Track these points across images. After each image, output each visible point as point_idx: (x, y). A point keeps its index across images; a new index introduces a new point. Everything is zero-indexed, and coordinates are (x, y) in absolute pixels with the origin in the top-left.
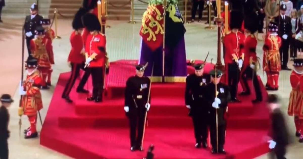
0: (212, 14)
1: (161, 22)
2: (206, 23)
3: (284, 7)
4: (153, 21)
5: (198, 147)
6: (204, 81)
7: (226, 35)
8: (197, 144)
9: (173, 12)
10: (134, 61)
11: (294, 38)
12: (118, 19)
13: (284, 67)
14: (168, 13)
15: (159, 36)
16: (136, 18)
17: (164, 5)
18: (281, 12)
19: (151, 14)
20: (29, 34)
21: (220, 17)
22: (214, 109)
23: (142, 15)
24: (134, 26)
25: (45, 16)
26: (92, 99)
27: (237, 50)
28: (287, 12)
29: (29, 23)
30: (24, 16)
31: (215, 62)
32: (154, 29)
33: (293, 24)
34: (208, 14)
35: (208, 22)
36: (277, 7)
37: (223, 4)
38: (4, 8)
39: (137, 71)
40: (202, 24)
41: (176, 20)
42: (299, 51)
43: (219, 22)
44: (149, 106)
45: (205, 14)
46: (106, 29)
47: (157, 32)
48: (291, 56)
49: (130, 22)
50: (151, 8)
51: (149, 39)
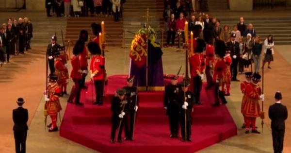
0: (181, 41)
1: (145, 48)
2: (177, 48)
3: (234, 35)
4: (139, 46)
5: (172, 137)
6: (177, 89)
7: (192, 56)
8: (171, 135)
9: (153, 39)
10: (125, 75)
11: (241, 58)
12: (114, 45)
13: (234, 79)
14: (149, 41)
15: (143, 57)
16: (126, 45)
17: (147, 34)
18: (232, 38)
19: (137, 42)
20: (51, 57)
21: (187, 43)
22: (184, 109)
23: (131, 42)
24: (126, 51)
25: (61, 45)
26: (96, 103)
27: (200, 67)
28: (236, 39)
29: (50, 49)
30: (47, 45)
31: (184, 76)
32: (140, 52)
33: (241, 48)
34: (178, 41)
35: (179, 47)
36: (229, 35)
37: (189, 34)
38: (32, 39)
39: (128, 82)
40: (174, 48)
41: (156, 45)
42: (246, 67)
43: (187, 47)
44: (137, 107)
45: (177, 41)
46: (105, 53)
47: (142, 55)
48: (240, 71)
49: (122, 48)
50: (137, 37)
51: (136, 60)
